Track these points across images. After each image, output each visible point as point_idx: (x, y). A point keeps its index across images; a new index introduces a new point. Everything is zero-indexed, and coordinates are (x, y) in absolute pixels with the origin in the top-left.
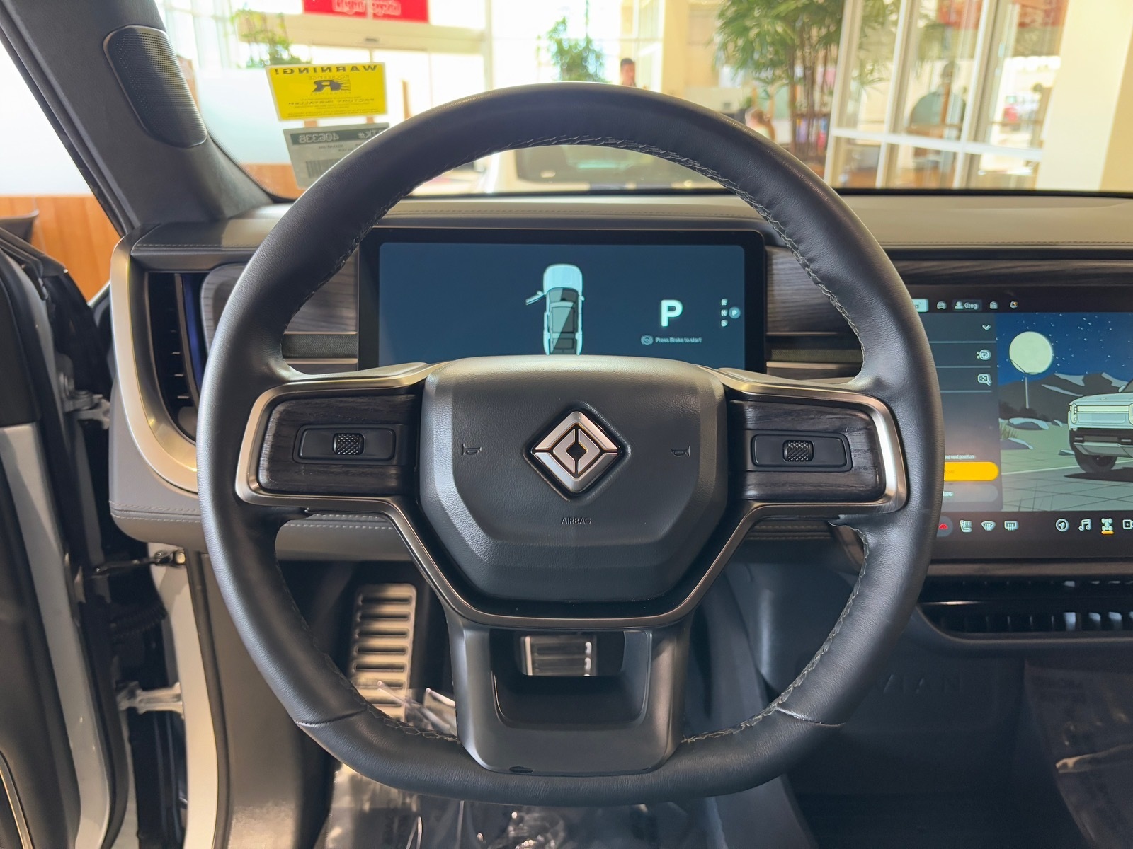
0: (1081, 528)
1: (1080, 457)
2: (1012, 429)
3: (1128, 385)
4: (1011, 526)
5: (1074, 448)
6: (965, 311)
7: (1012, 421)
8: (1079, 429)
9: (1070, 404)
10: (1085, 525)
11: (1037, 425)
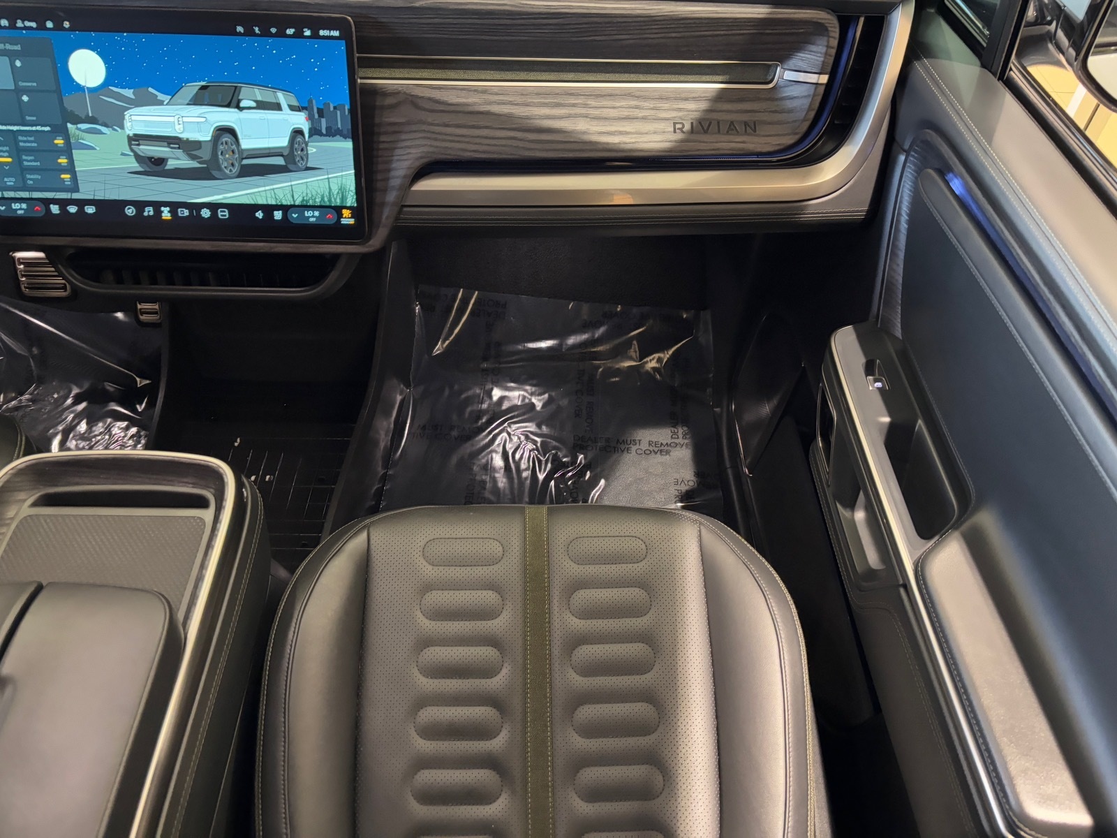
0: (146, 214)
1: (139, 158)
2: (81, 133)
3: (171, 99)
4: (90, 210)
5: (132, 150)
6: (25, 28)
7: (79, 126)
8: (135, 135)
9: (125, 113)
10: (149, 211)
11: (100, 130)
